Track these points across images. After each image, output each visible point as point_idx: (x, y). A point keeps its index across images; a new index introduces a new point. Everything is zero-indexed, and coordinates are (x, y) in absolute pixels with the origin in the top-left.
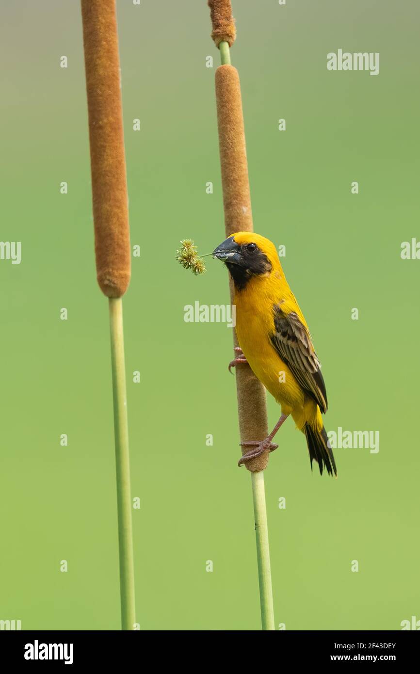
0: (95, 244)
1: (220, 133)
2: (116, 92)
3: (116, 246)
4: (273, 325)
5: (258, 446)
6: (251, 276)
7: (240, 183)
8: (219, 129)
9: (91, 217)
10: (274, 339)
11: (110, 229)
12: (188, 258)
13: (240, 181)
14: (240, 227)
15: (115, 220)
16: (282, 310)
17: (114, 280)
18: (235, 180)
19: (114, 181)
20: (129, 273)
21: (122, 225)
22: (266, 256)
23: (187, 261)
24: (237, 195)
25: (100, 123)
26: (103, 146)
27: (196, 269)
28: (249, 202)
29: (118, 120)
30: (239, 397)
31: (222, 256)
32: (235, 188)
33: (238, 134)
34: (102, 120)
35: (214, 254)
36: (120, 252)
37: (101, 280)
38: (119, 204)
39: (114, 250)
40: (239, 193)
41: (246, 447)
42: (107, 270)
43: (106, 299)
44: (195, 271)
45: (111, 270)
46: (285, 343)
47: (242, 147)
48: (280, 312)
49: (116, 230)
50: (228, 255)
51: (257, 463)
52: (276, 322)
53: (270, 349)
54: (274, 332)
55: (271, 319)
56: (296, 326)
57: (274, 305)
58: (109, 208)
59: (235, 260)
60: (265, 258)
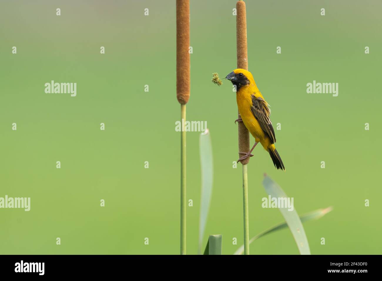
0: (177, 83)
1: (237, 28)
2: (188, 24)
3: (184, 84)
4: (251, 102)
5: (246, 154)
6: (241, 86)
7: (244, 49)
8: (237, 26)
9: (176, 72)
10: (252, 109)
11: (183, 78)
12: (215, 79)
13: (244, 48)
14: (243, 67)
15: (185, 74)
16: (256, 96)
17: (183, 97)
18: (242, 48)
19: (185, 58)
20: (189, 95)
21: (187, 76)
22: (247, 78)
23: (215, 81)
24: (242, 54)
25: (181, 35)
26: (181, 45)
27: (219, 83)
28: (247, 56)
29: (188, 35)
30: (239, 135)
31: (229, 78)
32: (242, 50)
33: (244, 29)
34: (182, 34)
35: (226, 78)
36: (186, 86)
37: (178, 97)
38: (186, 67)
39: (184, 85)
40: (243, 53)
41: (241, 154)
42: (181, 94)
43: (180, 105)
44: (218, 84)
45: (182, 94)
46: (256, 110)
47: (246, 34)
48: (254, 97)
49: (185, 78)
50: (232, 78)
51: (245, 161)
52: (252, 101)
53: (250, 113)
54: (252, 106)
55: (251, 100)
56: (262, 103)
57: (251, 95)
58: (182, 69)
59: (235, 80)
60: (246, 79)
